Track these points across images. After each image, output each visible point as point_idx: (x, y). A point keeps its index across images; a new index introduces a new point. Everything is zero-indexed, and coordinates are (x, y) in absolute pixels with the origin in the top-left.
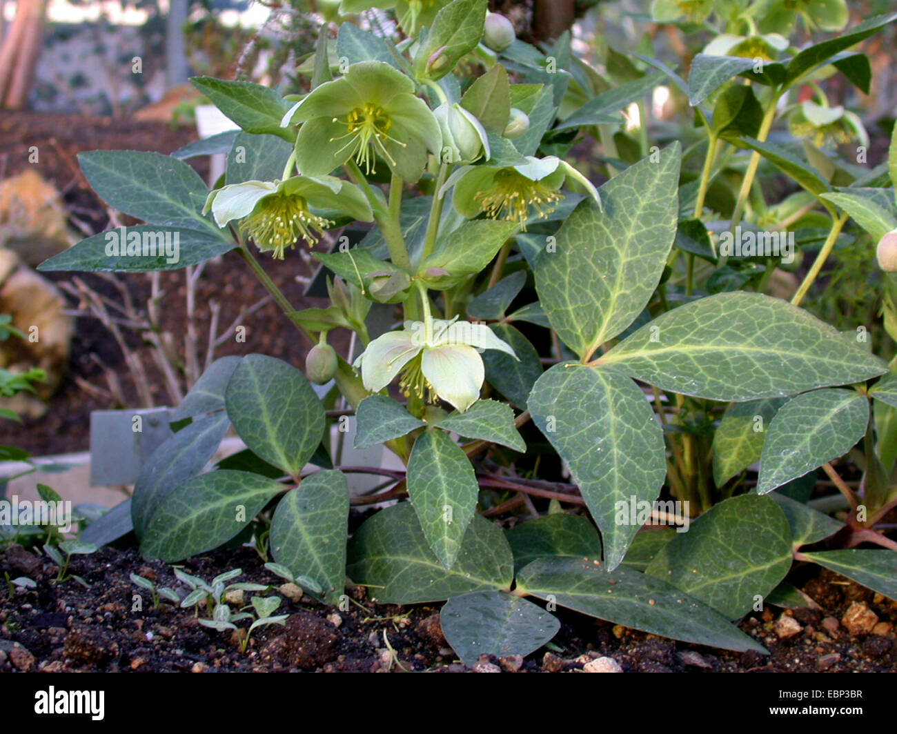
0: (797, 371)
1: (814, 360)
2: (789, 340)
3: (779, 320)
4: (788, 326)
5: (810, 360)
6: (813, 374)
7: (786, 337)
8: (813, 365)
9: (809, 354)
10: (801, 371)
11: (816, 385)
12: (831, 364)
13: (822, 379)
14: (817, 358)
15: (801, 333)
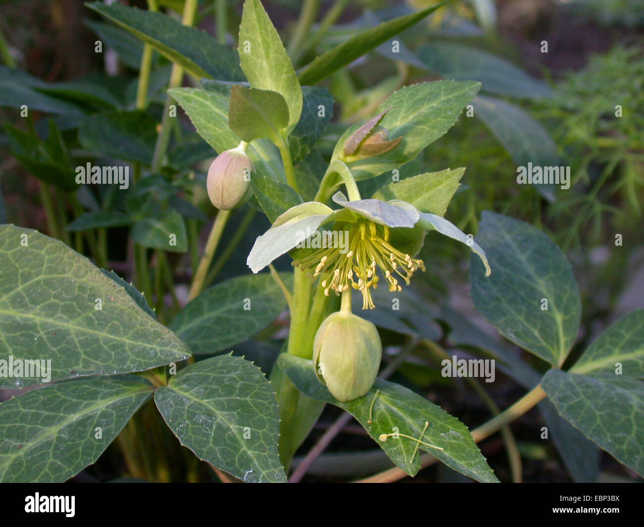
0: (55, 349)
1: (83, 334)
2: (57, 301)
3: (51, 270)
4: (61, 281)
5: (78, 334)
6: (76, 356)
7: (55, 297)
8: (80, 342)
9: (80, 324)
10: (60, 351)
11: (73, 373)
12: (107, 341)
13: (87, 364)
14: (90, 331)
15: (77, 292)
